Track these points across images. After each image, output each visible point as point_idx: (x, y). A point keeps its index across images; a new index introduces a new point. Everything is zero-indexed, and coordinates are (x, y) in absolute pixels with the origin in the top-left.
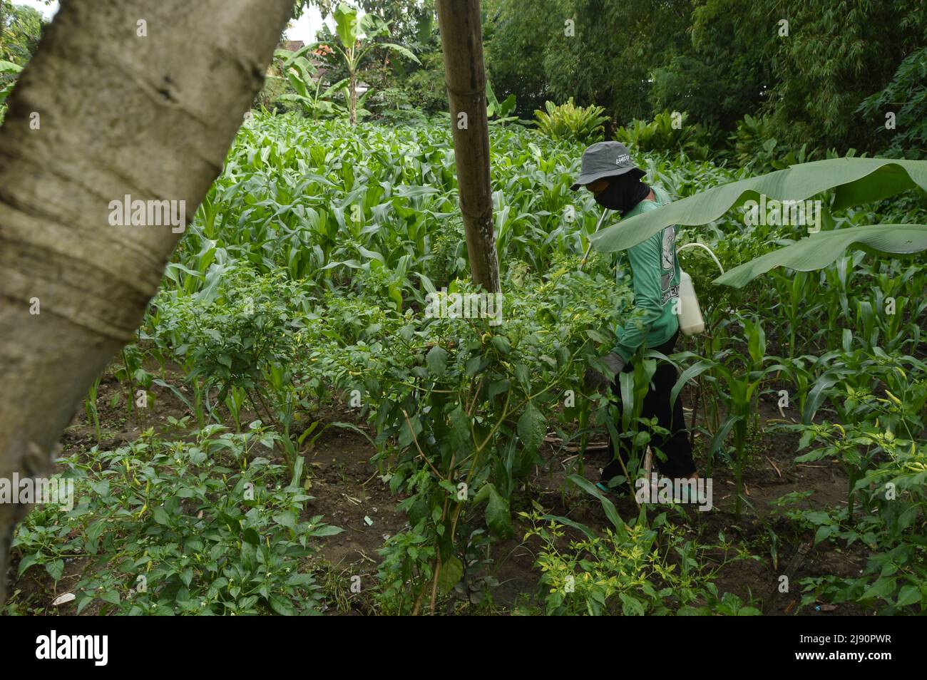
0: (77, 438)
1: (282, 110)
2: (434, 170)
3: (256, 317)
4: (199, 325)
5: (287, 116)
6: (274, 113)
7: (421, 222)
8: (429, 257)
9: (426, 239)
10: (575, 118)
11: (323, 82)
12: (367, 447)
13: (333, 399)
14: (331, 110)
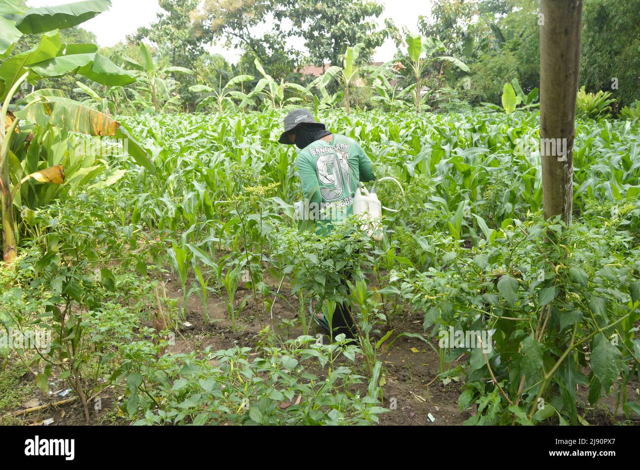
0: (220, 328)
1: (370, 108)
2: (482, 138)
3: (346, 245)
4: (302, 250)
5: (373, 111)
6: (365, 110)
7: (475, 175)
8: (481, 203)
9: (478, 188)
10: (587, 102)
11: (397, 87)
12: (430, 353)
13: (404, 311)
14: (403, 106)
